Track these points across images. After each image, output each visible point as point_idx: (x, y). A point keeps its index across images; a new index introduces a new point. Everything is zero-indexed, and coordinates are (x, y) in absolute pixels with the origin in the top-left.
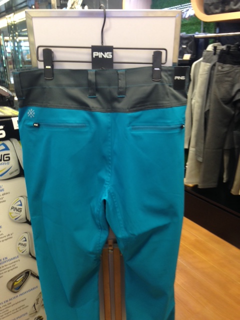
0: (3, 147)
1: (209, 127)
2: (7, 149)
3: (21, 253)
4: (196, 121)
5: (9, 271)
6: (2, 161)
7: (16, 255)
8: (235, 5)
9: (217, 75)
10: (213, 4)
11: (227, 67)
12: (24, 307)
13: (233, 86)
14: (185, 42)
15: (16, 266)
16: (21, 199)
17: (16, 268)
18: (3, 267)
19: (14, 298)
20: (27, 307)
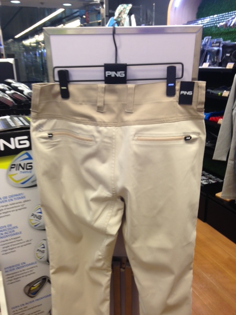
0: (26, 156)
2: (30, 158)
3: (39, 259)
5: (26, 276)
6: (25, 170)
7: (34, 261)
12: (39, 312)
14: (229, 50)
15: (33, 271)
17: (34, 273)
18: (21, 271)
19: (31, 302)
20: (43, 312)
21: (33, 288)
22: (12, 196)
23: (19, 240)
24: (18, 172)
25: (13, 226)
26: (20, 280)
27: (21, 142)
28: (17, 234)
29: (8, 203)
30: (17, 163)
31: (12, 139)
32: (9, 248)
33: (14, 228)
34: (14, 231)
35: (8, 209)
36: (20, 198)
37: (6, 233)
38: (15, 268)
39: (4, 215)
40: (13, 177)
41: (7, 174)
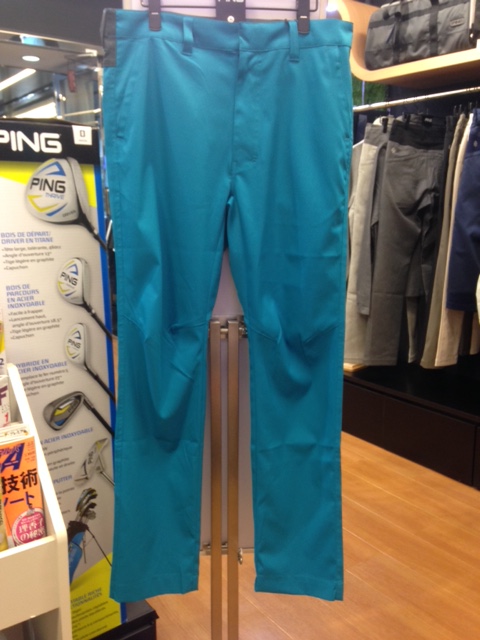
0: (55, 169)
1: (379, 253)
2: (61, 172)
3: (70, 357)
4: (357, 244)
5: (49, 386)
6: (54, 192)
7: (63, 360)
8: (416, 50)
9: (390, 162)
10: (379, 52)
11: (406, 150)
12: (67, 462)
13: (416, 183)
15: (61, 380)
16: (77, 262)
17: (61, 383)
18: (40, 375)
19: (53, 440)
20: (73, 463)
21: (58, 412)
22: (31, 234)
23: (40, 317)
24: (42, 192)
25: (32, 288)
26: (37, 393)
27: (50, 143)
28: (37, 304)
29: (24, 245)
30: (42, 176)
31: (36, 135)
32: (22, 328)
33: (33, 292)
35: (25, 255)
36: (43, 240)
37: (19, 299)
38: (31, 367)
39: (18, 265)
40: (35, 200)
41: (26, 194)
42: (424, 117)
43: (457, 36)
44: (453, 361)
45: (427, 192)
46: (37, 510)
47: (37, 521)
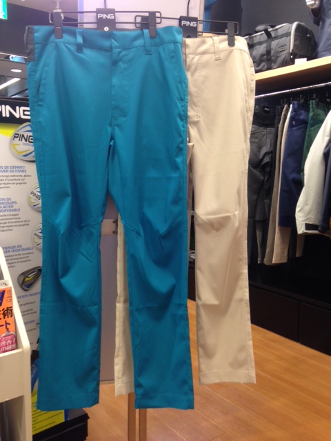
3: (35, 245)
5: (21, 262)
6: (27, 142)
7: (30, 246)
12: (32, 311)
13: (260, 148)
17: (30, 260)
18: (16, 255)
19: (24, 297)
21: (27, 279)
22: (13, 167)
23: (17, 218)
24: (20, 142)
25: (12, 200)
26: (14, 266)
27: (26, 113)
28: (15, 210)
29: (9, 174)
31: (17, 108)
32: (6, 225)
33: (13, 203)
34: (12, 206)
35: (9, 180)
36: (20, 171)
37: (4, 207)
38: (11, 250)
39: (5, 185)
40: (16, 147)
41: (11, 143)
42: (264, 107)
43: (283, 57)
44: (285, 260)
45: (266, 154)
46: (11, 333)
47: (12, 340)
